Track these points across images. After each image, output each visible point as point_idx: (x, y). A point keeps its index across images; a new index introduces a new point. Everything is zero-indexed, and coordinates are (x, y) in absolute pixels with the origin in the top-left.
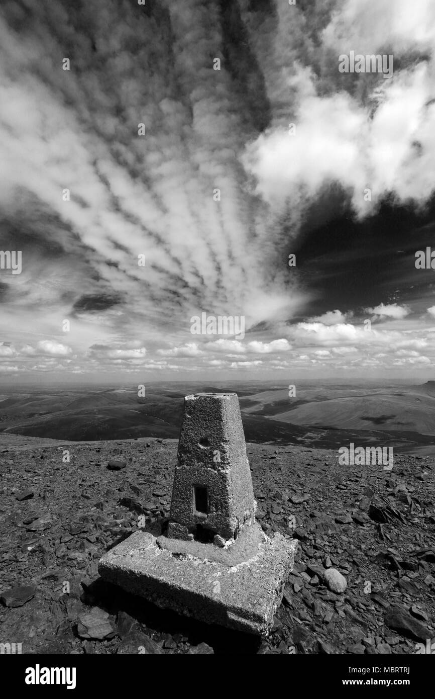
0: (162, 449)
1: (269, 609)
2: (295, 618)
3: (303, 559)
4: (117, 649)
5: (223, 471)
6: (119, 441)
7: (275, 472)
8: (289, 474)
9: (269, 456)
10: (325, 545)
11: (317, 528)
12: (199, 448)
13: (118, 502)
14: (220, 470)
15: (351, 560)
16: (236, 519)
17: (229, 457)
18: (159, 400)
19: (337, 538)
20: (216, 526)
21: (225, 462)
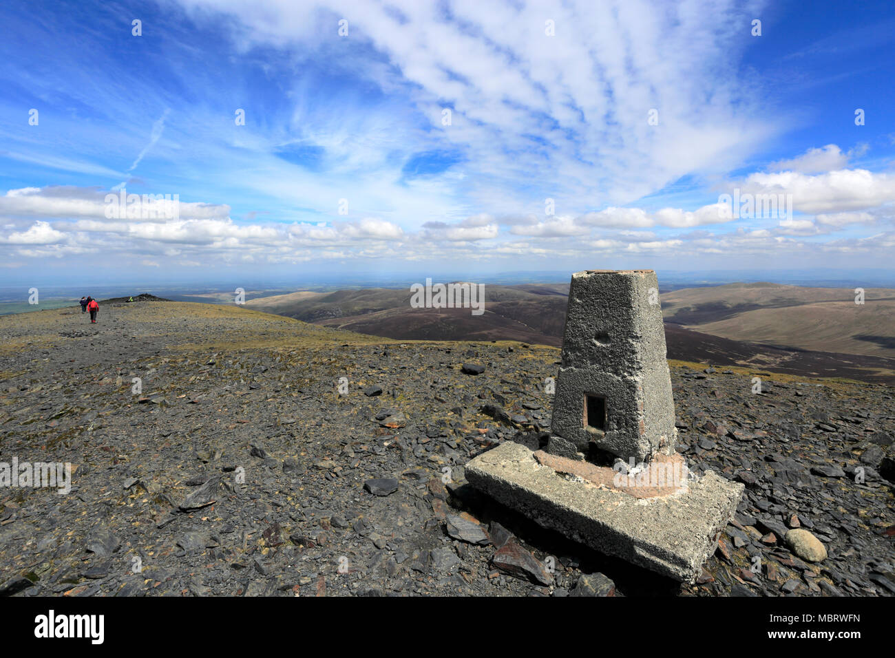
0: (530, 356)
1: (696, 554)
2: (734, 575)
3: (750, 511)
4: (493, 556)
5: (629, 378)
6: (472, 343)
7: (705, 397)
8: (730, 401)
9: (695, 376)
10: (789, 499)
11: (776, 475)
12: (595, 345)
13: (479, 410)
14: (625, 377)
15: (837, 525)
16: (648, 443)
17: (641, 359)
18: (519, 297)
19: (812, 493)
20: (618, 447)
21: (635, 366)
